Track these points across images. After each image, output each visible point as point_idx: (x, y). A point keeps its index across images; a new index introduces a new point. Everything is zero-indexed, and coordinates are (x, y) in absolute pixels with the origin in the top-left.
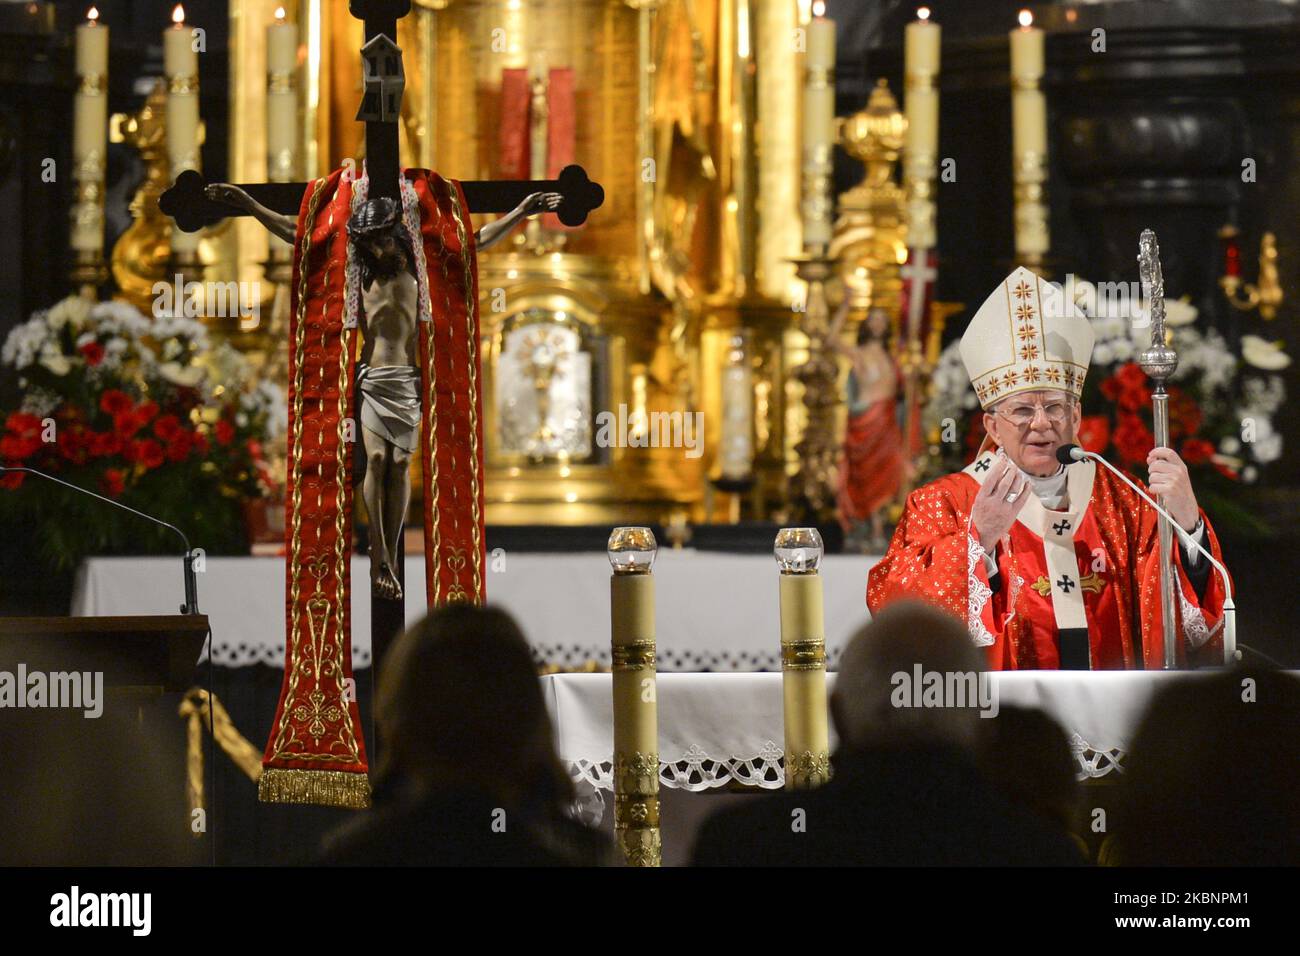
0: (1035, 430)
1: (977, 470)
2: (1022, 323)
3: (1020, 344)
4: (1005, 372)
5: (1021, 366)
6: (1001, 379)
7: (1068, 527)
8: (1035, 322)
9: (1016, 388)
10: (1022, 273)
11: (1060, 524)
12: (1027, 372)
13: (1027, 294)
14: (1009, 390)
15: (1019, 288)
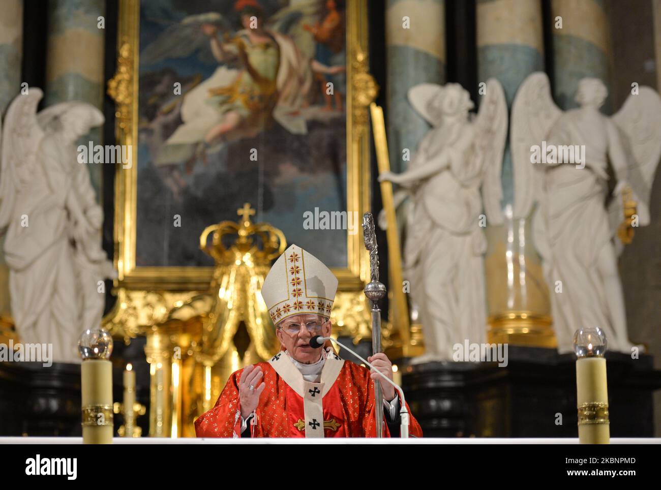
0: (301, 337)
1: (273, 360)
2: (294, 276)
3: (292, 288)
4: (284, 304)
5: (292, 301)
6: (282, 309)
7: (319, 392)
8: (300, 275)
9: (289, 314)
10: (293, 248)
11: (313, 390)
12: (295, 304)
13: (296, 260)
14: (286, 315)
15: (292, 256)
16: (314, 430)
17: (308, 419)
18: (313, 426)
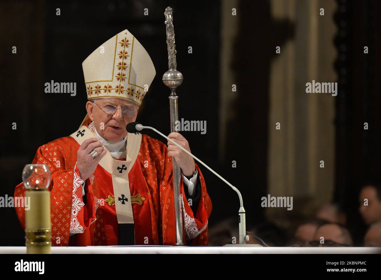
0: (114, 119)
1: (77, 136)
2: (121, 61)
3: (117, 71)
4: (106, 84)
5: (115, 83)
6: (103, 87)
7: (125, 169)
8: (127, 61)
9: (110, 94)
10: (126, 33)
11: (121, 167)
12: (117, 87)
13: (127, 45)
14: (106, 94)
15: (123, 41)
16: (123, 205)
17: (117, 194)
18: (122, 201)
